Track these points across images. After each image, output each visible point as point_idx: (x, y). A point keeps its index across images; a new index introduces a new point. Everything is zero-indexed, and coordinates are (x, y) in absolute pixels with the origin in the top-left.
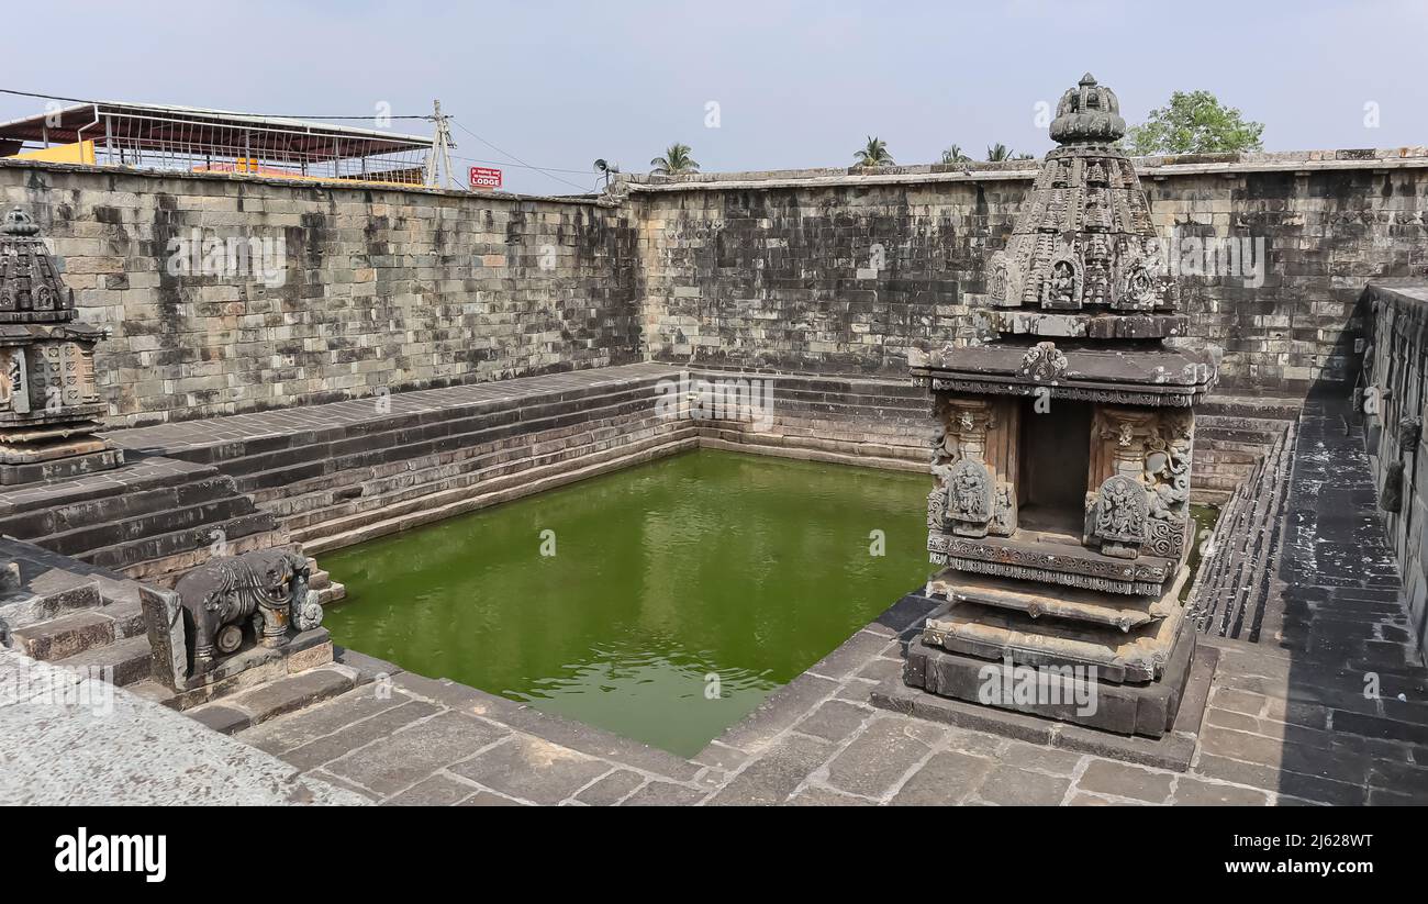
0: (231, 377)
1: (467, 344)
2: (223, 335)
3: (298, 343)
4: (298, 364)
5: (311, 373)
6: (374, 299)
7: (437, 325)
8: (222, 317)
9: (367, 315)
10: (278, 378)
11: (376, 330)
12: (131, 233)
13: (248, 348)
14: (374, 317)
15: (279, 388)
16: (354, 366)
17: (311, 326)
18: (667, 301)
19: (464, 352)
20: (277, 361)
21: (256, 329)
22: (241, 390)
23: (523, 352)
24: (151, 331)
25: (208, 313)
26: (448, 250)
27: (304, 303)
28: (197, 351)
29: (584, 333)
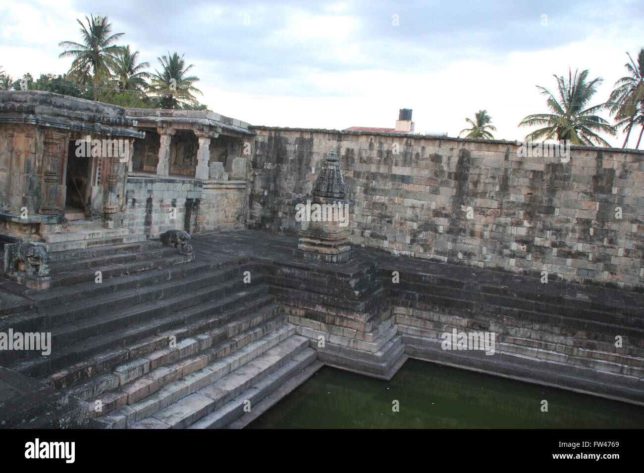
0: (484, 249)
2: (484, 225)
3: (531, 239)
4: (529, 251)
5: (536, 259)
6: (593, 222)
8: (486, 216)
9: (586, 231)
10: (513, 255)
11: (591, 240)
12: (445, 168)
13: (497, 236)
14: (591, 233)
15: (513, 261)
16: (569, 261)
17: (542, 231)
20: (514, 246)
21: (505, 226)
22: (489, 257)
24: (446, 216)
25: (478, 212)
27: (539, 216)
28: (468, 231)
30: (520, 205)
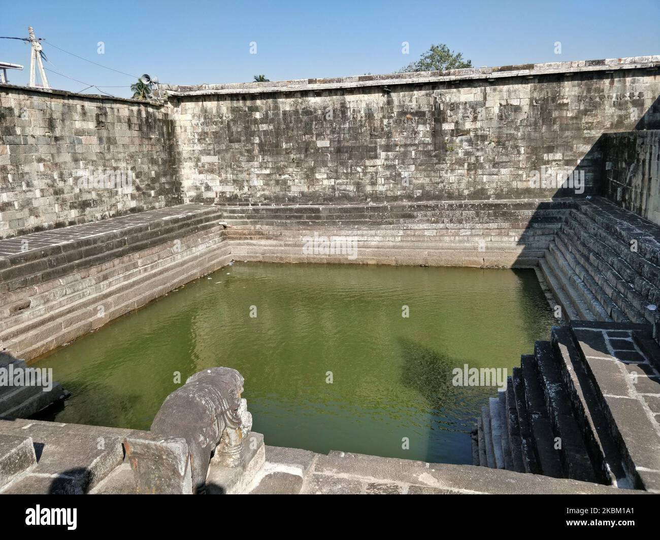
1: (77, 197)
6: (9, 168)
7: (56, 184)
9: (5, 179)
11: (12, 188)
14: (11, 180)
18: (197, 165)
19: (75, 202)
23: (113, 201)
26: (58, 133)
29: (150, 187)
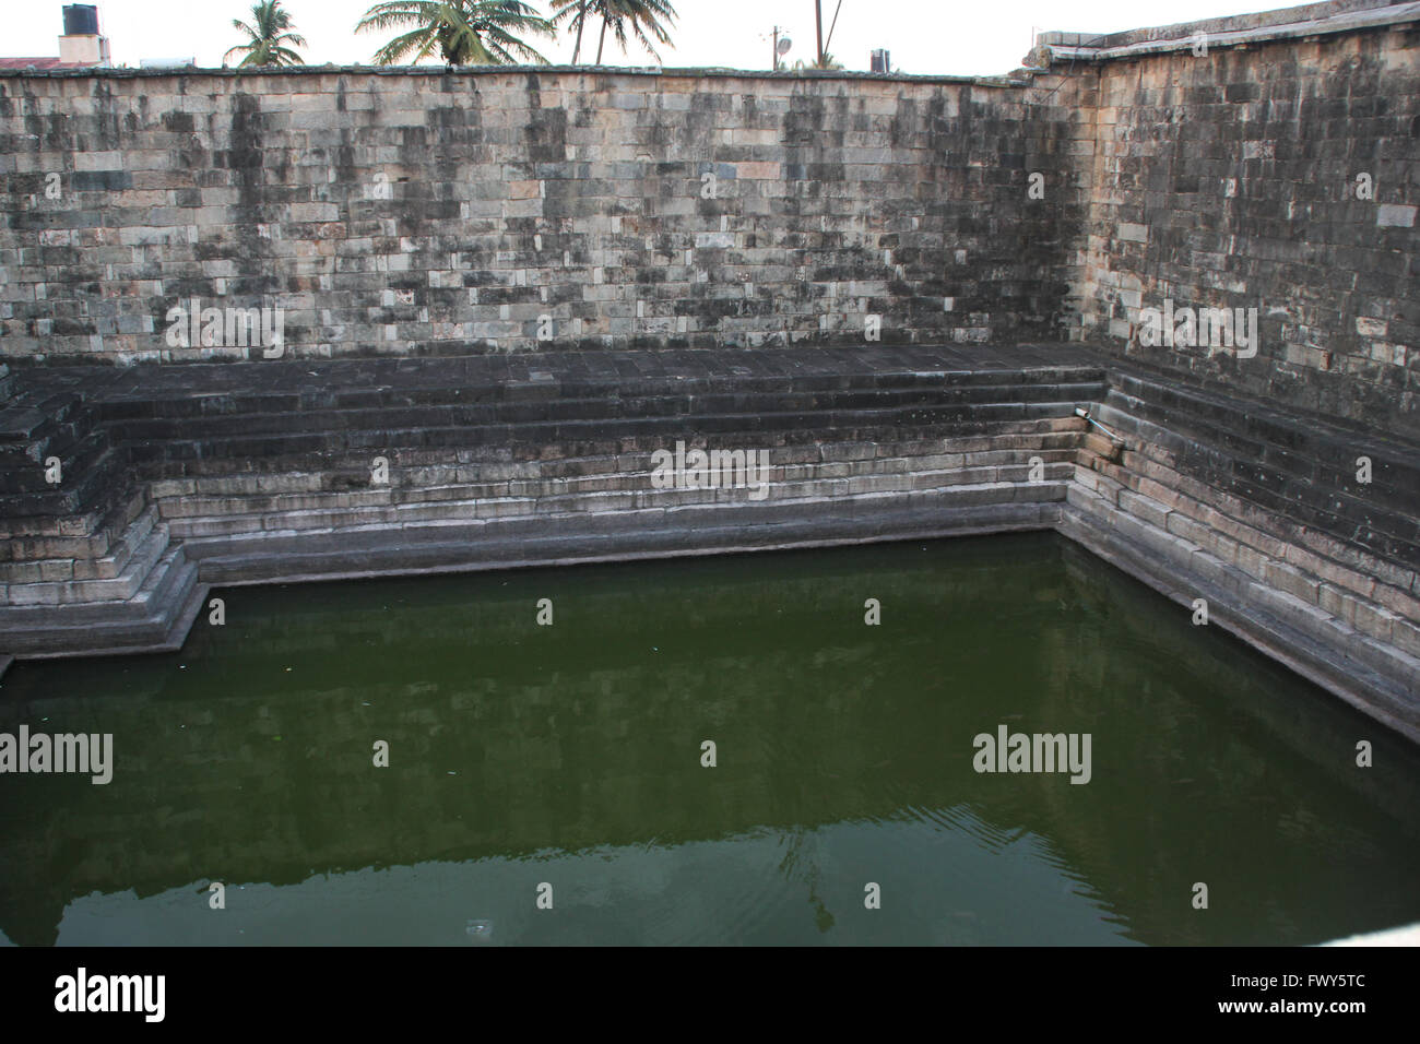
0: (326, 314)
1: (700, 290)
2: (317, 262)
3: (421, 276)
4: (420, 302)
5: (438, 316)
6: (539, 222)
7: (646, 261)
8: (317, 240)
9: (527, 243)
10: (390, 317)
11: (540, 262)
12: (205, 143)
13: (349, 280)
14: (539, 246)
15: (391, 331)
16: (505, 310)
17: (440, 255)
18: (1108, 246)
19: (693, 302)
20: (389, 298)
21: (361, 256)
22: (340, 330)
23: (808, 309)
24: (227, 254)
25: (298, 236)
26: (673, 153)
27: (430, 225)
28: (283, 281)
29: (937, 287)
30: (386, 207)
